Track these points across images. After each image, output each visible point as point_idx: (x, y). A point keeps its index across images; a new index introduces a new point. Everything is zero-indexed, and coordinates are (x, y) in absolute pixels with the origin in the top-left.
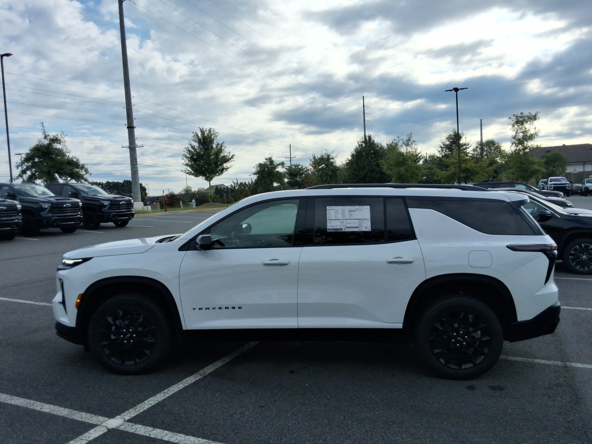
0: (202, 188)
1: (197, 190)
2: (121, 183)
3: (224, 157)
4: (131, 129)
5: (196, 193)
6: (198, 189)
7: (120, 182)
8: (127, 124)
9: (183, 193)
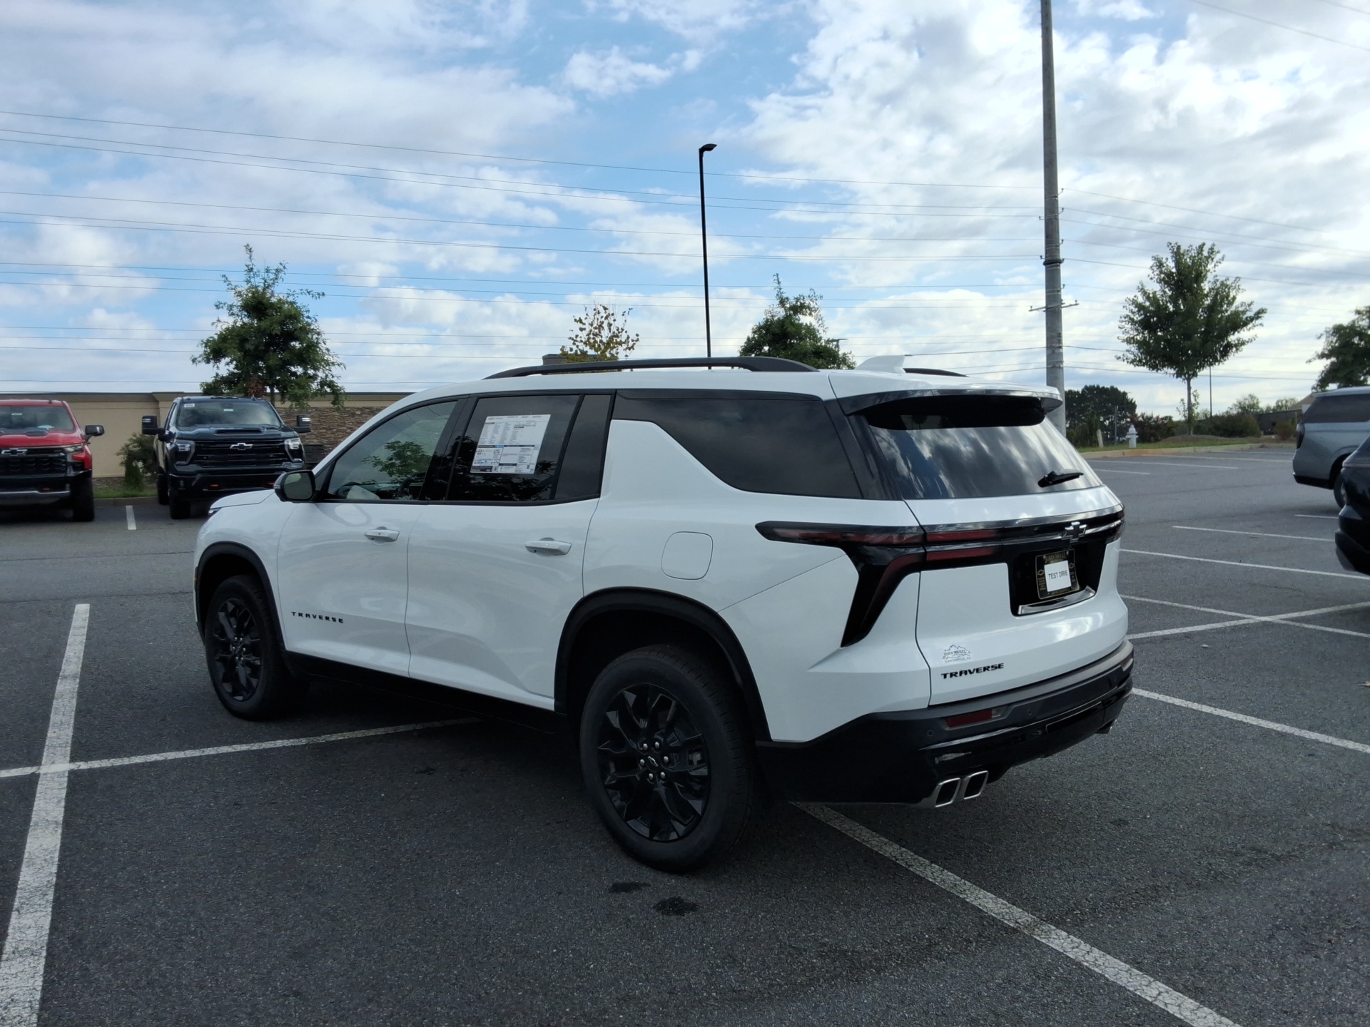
0: (1288, 399)
1: (1273, 404)
2: (1078, 392)
3: (1236, 314)
4: (1053, 266)
5: (1271, 412)
6: (1278, 402)
7: (1076, 390)
8: (1044, 257)
9: (1234, 412)
